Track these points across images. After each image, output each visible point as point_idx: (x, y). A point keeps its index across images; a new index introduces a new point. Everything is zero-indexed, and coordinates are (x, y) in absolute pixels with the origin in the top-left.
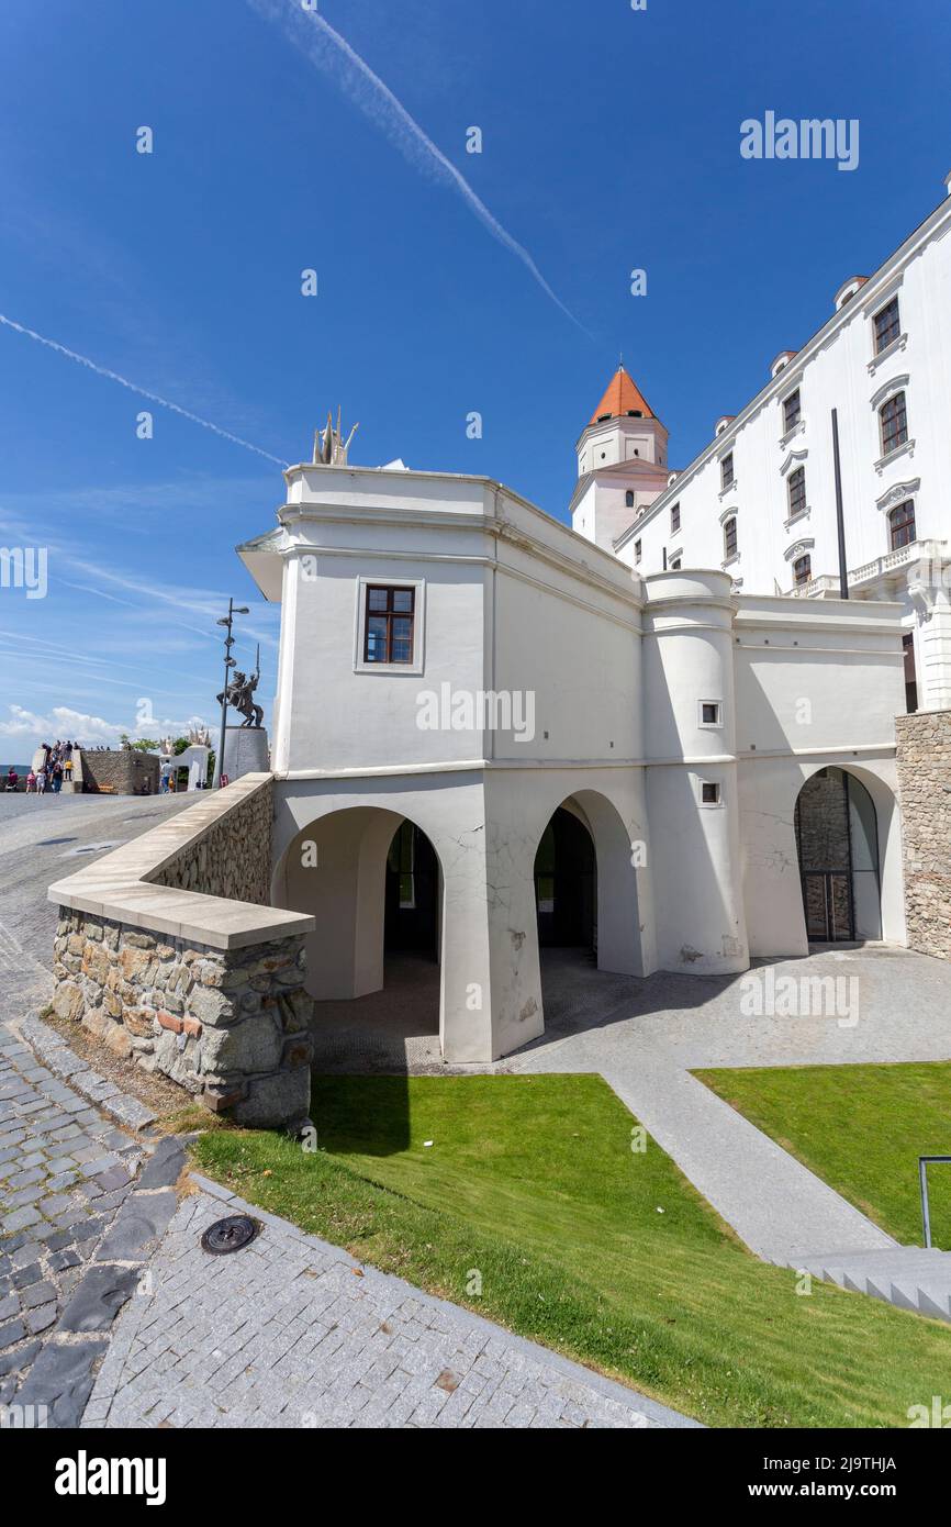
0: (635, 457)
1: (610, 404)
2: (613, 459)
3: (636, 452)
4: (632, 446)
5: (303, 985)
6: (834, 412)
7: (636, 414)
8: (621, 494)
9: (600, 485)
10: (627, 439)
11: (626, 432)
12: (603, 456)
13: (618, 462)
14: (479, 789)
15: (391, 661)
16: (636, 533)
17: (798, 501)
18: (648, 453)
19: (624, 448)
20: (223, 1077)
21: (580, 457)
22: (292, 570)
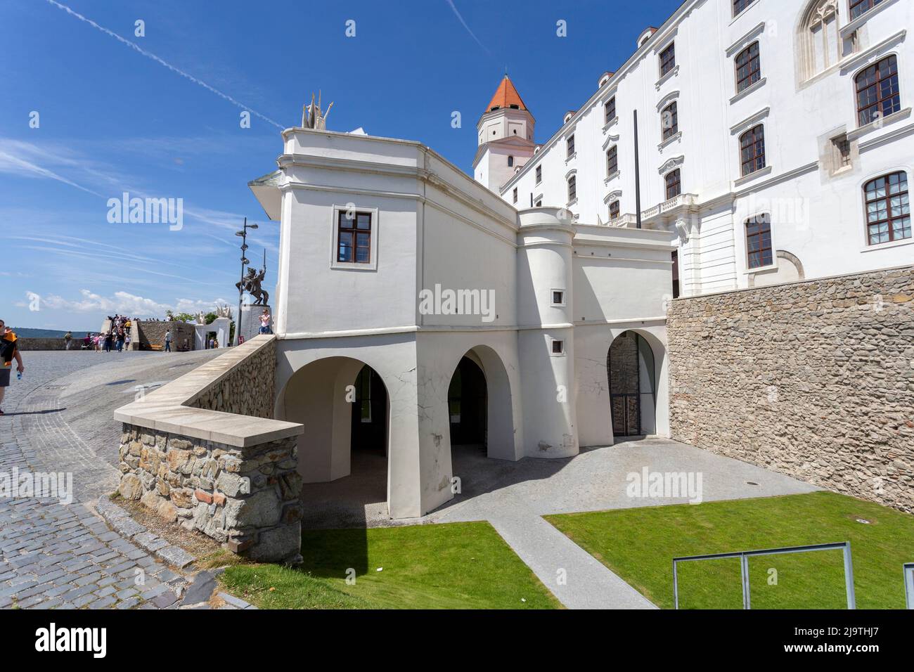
0: (514, 134)
1: (498, 100)
2: (500, 135)
3: (515, 131)
4: (513, 127)
5: (296, 469)
6: (635, 112)
7: (515, 107)
8: (505, 158)
9: (492, 152)
10: (509, 123)
11: (509, 118)
12: (494, 133)
13: (503, 137)
14: (413, 345)
15: (355, 261)
16: (514, 183)
17: (613, 167)
18: (522, 133)
19: (507, 129)
20: (241, 530)
21: (479, 133)
22: (289, 198)
